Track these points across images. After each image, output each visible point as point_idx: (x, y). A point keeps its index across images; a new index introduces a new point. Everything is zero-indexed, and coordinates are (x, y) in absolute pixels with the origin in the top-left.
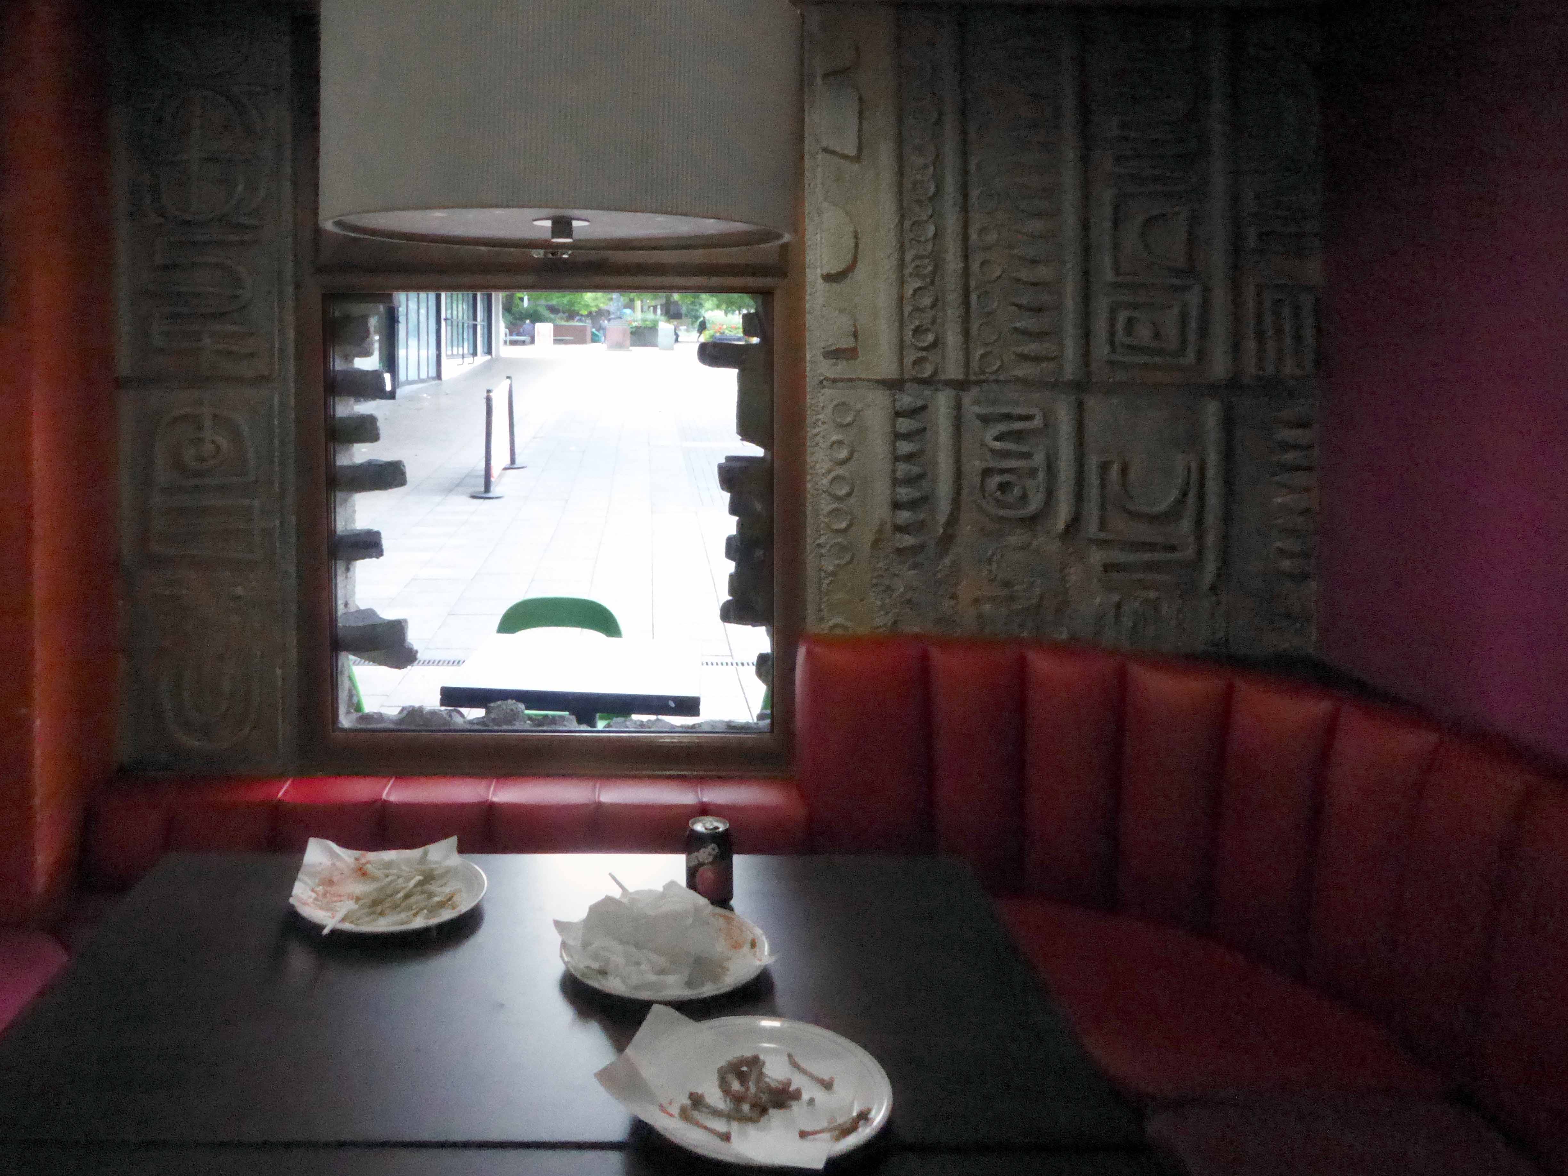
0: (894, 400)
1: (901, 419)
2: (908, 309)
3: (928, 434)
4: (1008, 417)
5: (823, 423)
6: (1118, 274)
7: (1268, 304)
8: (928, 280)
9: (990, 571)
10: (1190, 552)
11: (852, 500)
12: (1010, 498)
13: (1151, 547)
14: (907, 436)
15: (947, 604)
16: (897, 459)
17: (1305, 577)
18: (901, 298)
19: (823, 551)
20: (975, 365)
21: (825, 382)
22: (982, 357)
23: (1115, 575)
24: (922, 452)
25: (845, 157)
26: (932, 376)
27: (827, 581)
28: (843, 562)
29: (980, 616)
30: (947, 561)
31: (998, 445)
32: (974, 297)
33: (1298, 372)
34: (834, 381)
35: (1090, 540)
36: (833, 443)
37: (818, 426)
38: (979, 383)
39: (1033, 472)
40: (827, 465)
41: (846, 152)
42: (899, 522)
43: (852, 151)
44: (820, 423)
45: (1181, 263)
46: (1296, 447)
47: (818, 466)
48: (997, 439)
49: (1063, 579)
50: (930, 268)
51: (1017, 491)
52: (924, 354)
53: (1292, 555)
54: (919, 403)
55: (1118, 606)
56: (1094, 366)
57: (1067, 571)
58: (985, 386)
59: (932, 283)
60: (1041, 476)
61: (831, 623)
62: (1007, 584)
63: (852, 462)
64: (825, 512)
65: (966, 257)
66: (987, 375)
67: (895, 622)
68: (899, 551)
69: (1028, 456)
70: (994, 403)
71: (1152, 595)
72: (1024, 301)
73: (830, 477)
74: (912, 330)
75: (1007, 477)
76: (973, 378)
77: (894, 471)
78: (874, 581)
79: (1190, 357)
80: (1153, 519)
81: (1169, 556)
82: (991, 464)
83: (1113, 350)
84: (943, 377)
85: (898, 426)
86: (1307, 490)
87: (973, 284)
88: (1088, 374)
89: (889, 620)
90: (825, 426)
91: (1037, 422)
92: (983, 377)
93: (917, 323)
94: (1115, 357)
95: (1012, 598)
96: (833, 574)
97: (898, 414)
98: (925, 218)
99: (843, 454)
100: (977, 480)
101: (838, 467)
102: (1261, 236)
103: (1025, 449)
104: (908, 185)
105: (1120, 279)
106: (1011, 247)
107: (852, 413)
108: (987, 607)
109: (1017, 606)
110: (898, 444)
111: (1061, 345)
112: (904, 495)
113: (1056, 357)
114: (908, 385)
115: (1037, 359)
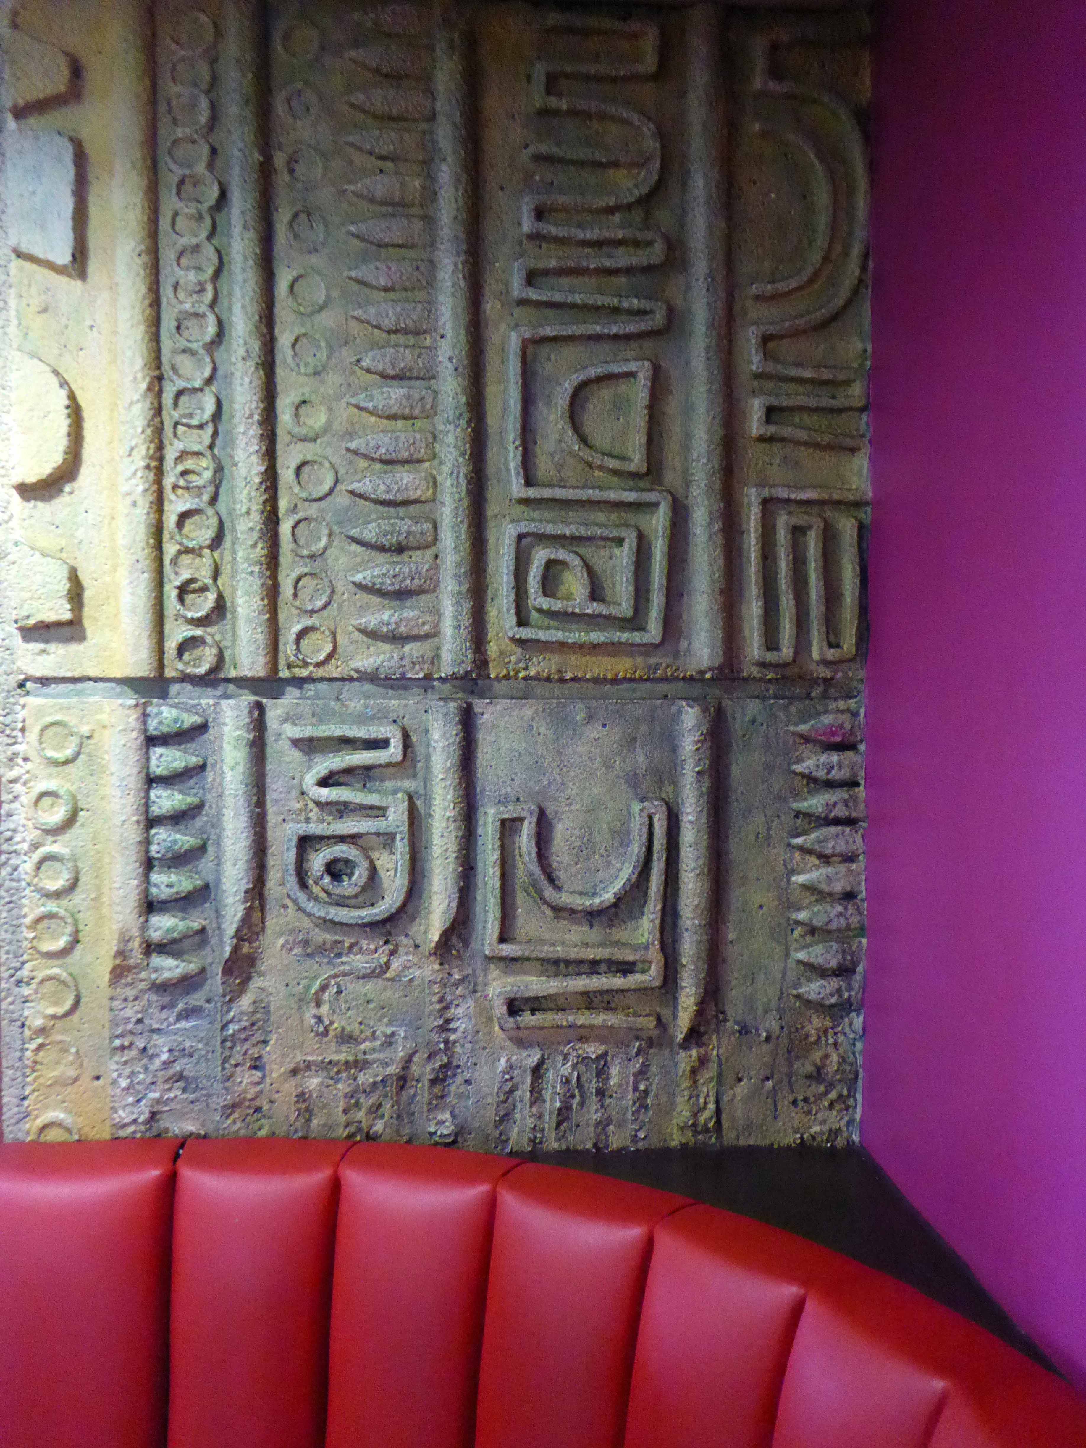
0: (145, 715)
1: (159, 750)
2: (170, 549)
3: (210, 775)
4: (347, 743)
5: (26, 759)
6: (529, 483)
7: (782, 536)
8: (206, 497)
9: (319, 1019)
10: (653, 975)
11: (78, 897)
12: (348, 887)
13: (593, 967)
14: (169, 780)
15: (246, 1078)
16: (151, 822)
17: (845, 1007)
18: (158, 531)
19: (26, 991)
20: (288, 649)
21: (29, 684)
22: (301, 635)
23: (527, 1019)
24: (199, 807)
25: (50, 266)
26: (211, 671)
27: (33, 1046)
28: (60, 1011)
29: (301, 1097)
30: (245, 1002)
31: (325, 793)
32: (285, 528)
33: (831, 654)
34: (44, 681)
35: (490, 959)
36: (43, 795)
37: (18, 765)
38: (299, 682)
39: (388, 839)
40: (33, 835)
41: (51, 257)
42: (156, 936)
43: (63, 256)
44: (19, 761)
45: (637, 461)
46: (830, 784)
47: (18, 838)
48: (324, 782)
49: (445, 1027)
50: (208, 475)
51: (360, 875)
52: (198, 632)
53: (821, 972)
54: (190, 720)
55: (537, 1071)
56: (492, 649)
57: (452, 1012)
58: (311, 689)
59: (214, 500)
60: (401, 846)
61: (39, 1122)
62: (346, 1038)
63: (76, 830)
64: (28, 921)
65: (270, 455)
66: (311, 668)
67: (153, 1116)
68: (161, 988)
69: (378, 811)
70: (320, 718)
71: (593, 1050)
72: (370, 533)
73: (37, 856)
74: (178, 588)
75: (341, 850)
76: (284, 673)
77: (147, 842)
78: (117, 1042)
79: (654, 631)
80: (592, 916)
81: (618, 982)
82: (315, 828)
83: (522, 622)
84: (233, 674)
85: (153, 762)
86: (849, 858)
87: (283, 504)
88: (482, 663)
89: (143, 1113)
90: (29, 766)
91: (394, 751)
92: (305, 673)
93: (186, 575)
94: (525, 633)
95: (359, 1065)
96: (42, 1031)
97: (151, 741)
98: (198, 384)
99: (57, 815)
100: (291, 855)
101: (50, 839)
102: (771, 413)
103: (372, 799)
104: (168, 323)
105: (532, 493)
106: (350, 435)
107: (74, 741)
108: (313, 1082)
109: (365, 1078)
110: (153, 794)
111: (436, 612)
112: (163, 887)
113: (427, 636)
114: (174, 688)
115: (396, 638)
